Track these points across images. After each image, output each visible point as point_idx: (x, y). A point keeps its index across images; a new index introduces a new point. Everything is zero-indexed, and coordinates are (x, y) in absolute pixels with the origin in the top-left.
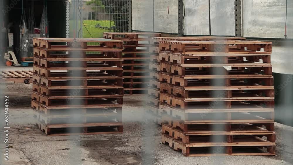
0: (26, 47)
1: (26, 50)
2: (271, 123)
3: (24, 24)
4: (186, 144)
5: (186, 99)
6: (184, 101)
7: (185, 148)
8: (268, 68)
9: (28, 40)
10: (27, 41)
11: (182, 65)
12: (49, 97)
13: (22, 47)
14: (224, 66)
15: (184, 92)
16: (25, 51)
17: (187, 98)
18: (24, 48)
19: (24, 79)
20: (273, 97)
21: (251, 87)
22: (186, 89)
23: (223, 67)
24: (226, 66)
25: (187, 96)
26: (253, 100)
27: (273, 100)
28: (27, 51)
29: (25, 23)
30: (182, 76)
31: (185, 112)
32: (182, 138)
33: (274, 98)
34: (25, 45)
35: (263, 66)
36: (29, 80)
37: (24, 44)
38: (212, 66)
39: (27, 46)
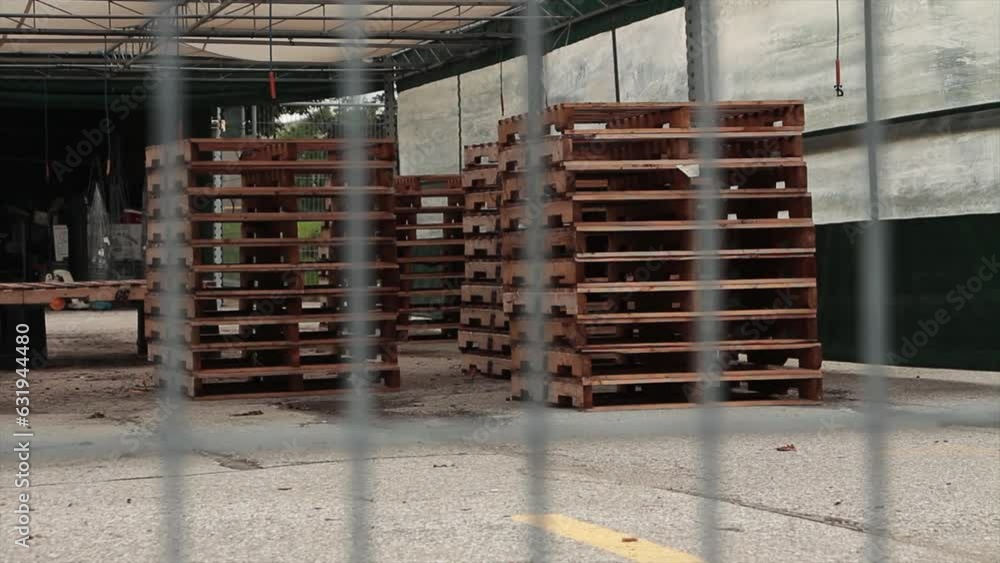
0: (103, 258)
1: (102, 263)
2: (809, 317)
3: (98, 194)
4: (583, 379)
5: (579, 255)
6: (573, 260)
7: (582, 389)
8: (795, 168)
9: (110, 239)
10: (106, 240)
11: (565, 164)
12: (198, 293)
13: (91, 258)
14: (679, 167)
15: (575, 237)
16: (100, 267)
17: (582, 252)
18: (97, 261)
19: (115, 290)
20: (812, 247)
21: (752, 223)
22: (579, 229)
23: (678, 169)
24: (684, 165)
25: (583, 247)
26: (760, 257)
27: (812, 256)
28: (107, 266)
29: (101, 193)
30: (568, 195)
31: (579, 290)
32: (570, 363)
33: (814, 250)
34: (101, 253)
35: (785, 165)
36: (128, 291)
37: (99, 249)
38: (647, 165)
39: (106, 252)
